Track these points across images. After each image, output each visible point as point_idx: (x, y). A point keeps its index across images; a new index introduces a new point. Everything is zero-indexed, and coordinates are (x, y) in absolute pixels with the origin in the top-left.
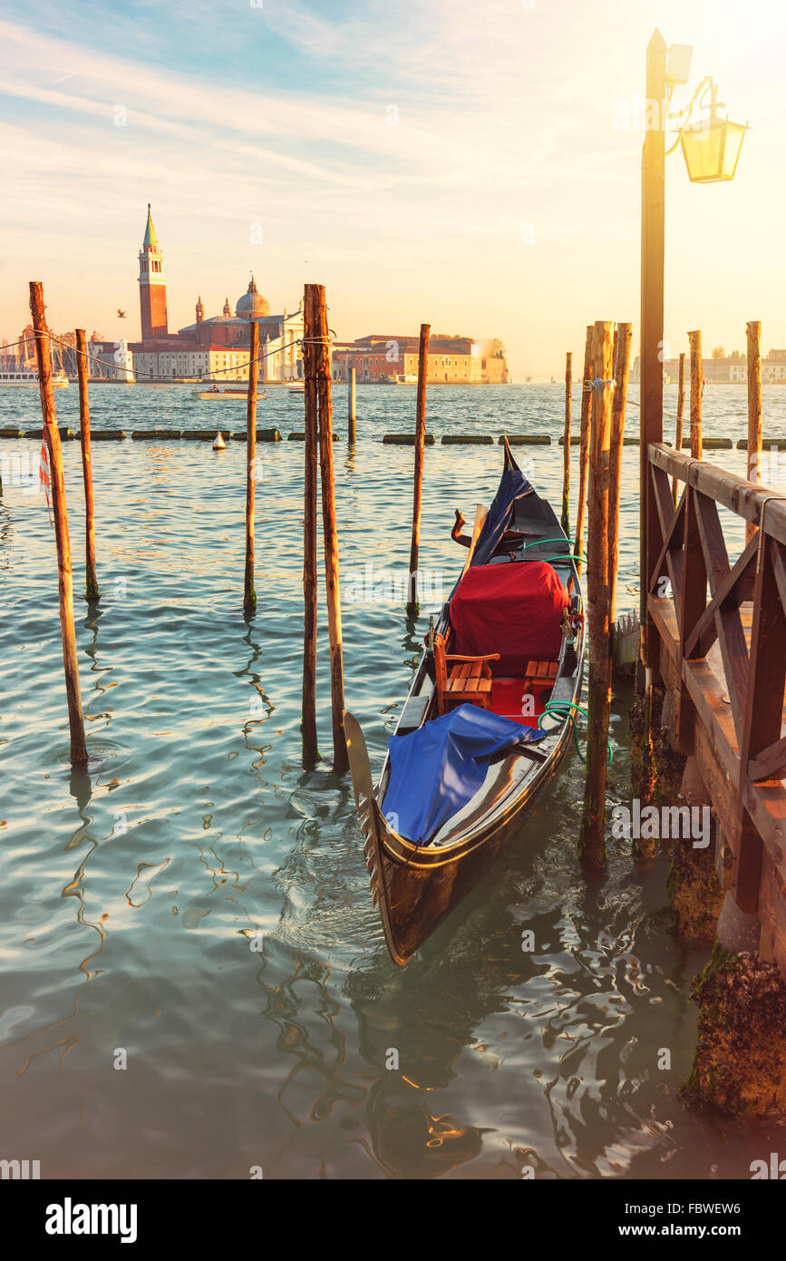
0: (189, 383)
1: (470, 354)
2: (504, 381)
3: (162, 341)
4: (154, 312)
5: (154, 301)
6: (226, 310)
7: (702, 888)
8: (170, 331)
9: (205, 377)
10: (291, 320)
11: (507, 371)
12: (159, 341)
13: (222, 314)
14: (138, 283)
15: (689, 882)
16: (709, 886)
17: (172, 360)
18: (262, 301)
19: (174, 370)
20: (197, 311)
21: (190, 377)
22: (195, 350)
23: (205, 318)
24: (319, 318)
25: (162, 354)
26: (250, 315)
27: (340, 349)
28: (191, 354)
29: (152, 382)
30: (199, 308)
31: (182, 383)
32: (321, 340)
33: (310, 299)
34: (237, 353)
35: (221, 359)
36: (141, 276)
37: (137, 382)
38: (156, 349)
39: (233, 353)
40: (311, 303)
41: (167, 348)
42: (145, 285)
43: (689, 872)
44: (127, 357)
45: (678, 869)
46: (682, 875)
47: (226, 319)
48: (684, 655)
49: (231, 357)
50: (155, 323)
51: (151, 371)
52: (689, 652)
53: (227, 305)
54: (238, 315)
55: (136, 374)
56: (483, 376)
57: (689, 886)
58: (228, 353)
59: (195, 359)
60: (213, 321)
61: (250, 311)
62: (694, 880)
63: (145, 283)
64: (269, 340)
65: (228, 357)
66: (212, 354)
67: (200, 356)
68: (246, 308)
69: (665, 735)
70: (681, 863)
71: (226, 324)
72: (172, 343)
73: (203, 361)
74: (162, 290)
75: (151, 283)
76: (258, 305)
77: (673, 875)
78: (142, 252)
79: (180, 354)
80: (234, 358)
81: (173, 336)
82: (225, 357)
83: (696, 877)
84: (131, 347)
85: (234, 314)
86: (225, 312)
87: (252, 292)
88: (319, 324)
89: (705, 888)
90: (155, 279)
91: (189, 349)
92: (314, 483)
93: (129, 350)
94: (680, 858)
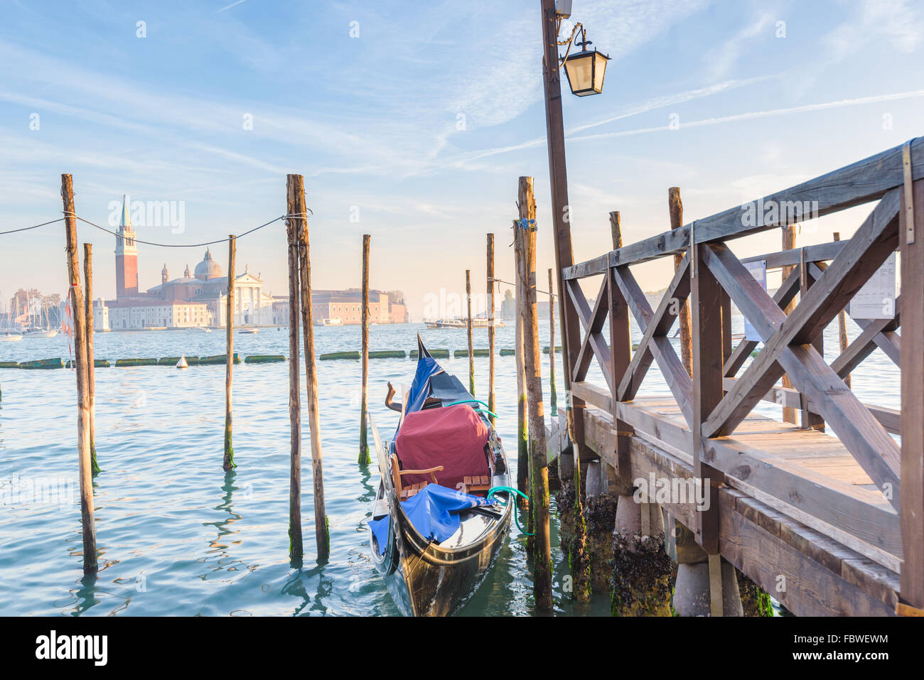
0: (156, 330)
1: (378, 301)
2: (406, 322)
3: (134, 299)
4: (127, 276)
5: (127, 268)
6: (186, 273)
7: (640, 608)
8: (140, 291)
9: (169, 325)
10: (239, 280)
11: (408, 314)
12: (131, 299)
13: (182, 276)
14: (115, 254)
15: (630, 604)
16: (646, 605)
17: (142, 313)
18: (215, 266)
19: (143, 321)
20: (163, 275)
21: (157, 326)
22: (161, 304)
23: (170, 280)
24: (299, 199)
25: (134, 308)
26: (206, 277)
27: (278, 300)
28: (158, 308)
29: (126, 330)
30: (164, 273)
31: (150, 330)
32: (301, 216)
33: (292, 185)
34: (195, 306)
35: (182, 311)
36: (117, 248)
37: (112, 331)
38: (129, 304)
39: (191, 305)
40: (293, 188)
41: (137, 304)
42: (119, 256)
43: (628, 594)
44: (104, 311)
45: (620, 594)
46: (623, 599)
47: (186, 280)
48: (617, 400)
49: (190, 309)
50: (128, 284)
51: (124, 322)
52: (621, 396)
53: (187, 269)
54: (196, 277)
55: (111, 325)
56: (389, 318)
57: (630, 607)
58: (188, 306)
59: (160, 311)
60: (176, 282)
61: (205, 274)
62: (634, 601)
63: (120, 254)
64: (221, 295)
65: (188, 309)
66: (175, 307)
67: (165, 309)
68: (203, 272)
69: (590, 502)
70: (621, 589)
71: (186, 284)
72: (142, 299)
73: (167, 313)
74: (134, 259)
75: (125, 254)
76: (212, 269)
77: (616, 600)
78: (119, 231)
79: (149, 308)
80: (193, 310)
81: (143, 295)
82: (186, 309)
83: (634, 598)
84: (107, 303)
85: (192, 276)
86: (185, 275)
87: (208, 259)
88: (299, 204)
89: (643, 607)
90: (128, 250)
91: (156, 304)
92: (297, 327)
93: (105, 306)
94: (620, 585)
